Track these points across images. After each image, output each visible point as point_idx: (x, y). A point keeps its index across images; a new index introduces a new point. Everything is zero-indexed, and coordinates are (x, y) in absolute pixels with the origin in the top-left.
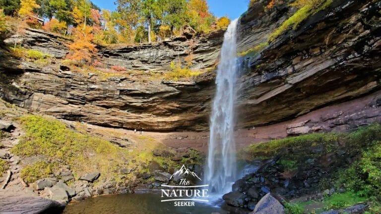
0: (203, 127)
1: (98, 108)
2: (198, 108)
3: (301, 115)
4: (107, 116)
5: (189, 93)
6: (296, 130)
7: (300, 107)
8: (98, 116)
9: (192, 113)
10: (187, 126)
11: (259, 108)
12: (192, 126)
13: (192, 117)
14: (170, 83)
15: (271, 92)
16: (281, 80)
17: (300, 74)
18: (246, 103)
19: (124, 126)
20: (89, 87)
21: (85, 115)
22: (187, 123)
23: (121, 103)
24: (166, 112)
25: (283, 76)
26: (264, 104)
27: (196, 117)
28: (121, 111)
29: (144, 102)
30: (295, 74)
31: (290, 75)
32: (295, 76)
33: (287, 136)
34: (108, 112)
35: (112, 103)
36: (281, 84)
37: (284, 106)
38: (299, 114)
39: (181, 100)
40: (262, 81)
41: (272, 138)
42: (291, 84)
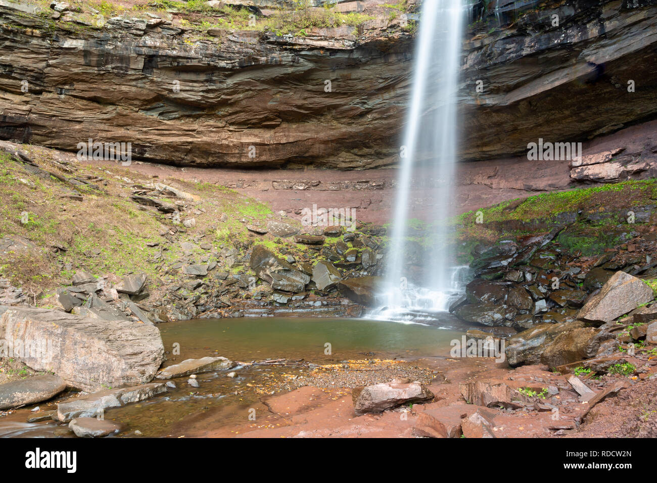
0: (357, 158)
1: (79, 103)
2: (352, 109)
3: (602, 135)
4: (102, 127)
5: (334, 71)
6: (591, 171)
7: (604, 117)
8: (78, 127)
9: (335, 123)
10: (317, 157)
11: (509, 116)
12: (329, 155)
13: (332, 132)
14: (286, 43)
15: (543, 78)
16: (570, 53)
17: (614, 43)
18: (479, 102)
19: (147, 155)
20: (56, 45)
21: (41, 123)
22: (318, 149)
23: (145, 92)
24: (267, 119)
25: (575, 44)
26: (523, 107)
27: (344, 134)
28: (141, 114)
29: (208, 91)
30: (602, 43)
31: (592, 42)
32: (603, 46)
33: (569, 184)
34: (105, 116)
35: (121, 92)
36: (569, 63)
37: (567, 112)
38: (597, 133)
39: (310, 87)
40: (524, 53)
41: (534, 187)
42: (591, 64)
